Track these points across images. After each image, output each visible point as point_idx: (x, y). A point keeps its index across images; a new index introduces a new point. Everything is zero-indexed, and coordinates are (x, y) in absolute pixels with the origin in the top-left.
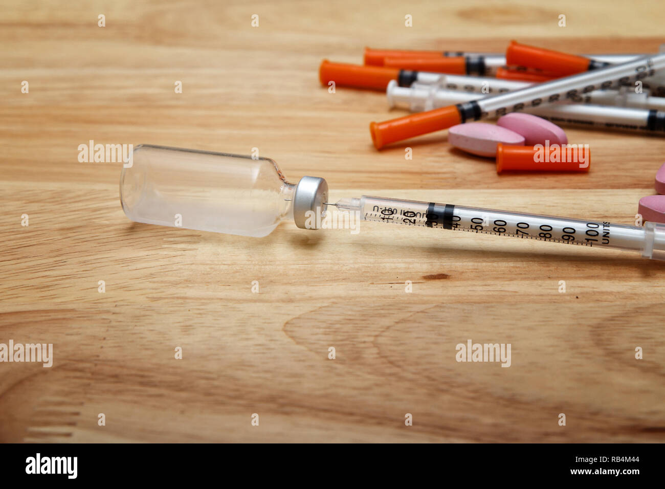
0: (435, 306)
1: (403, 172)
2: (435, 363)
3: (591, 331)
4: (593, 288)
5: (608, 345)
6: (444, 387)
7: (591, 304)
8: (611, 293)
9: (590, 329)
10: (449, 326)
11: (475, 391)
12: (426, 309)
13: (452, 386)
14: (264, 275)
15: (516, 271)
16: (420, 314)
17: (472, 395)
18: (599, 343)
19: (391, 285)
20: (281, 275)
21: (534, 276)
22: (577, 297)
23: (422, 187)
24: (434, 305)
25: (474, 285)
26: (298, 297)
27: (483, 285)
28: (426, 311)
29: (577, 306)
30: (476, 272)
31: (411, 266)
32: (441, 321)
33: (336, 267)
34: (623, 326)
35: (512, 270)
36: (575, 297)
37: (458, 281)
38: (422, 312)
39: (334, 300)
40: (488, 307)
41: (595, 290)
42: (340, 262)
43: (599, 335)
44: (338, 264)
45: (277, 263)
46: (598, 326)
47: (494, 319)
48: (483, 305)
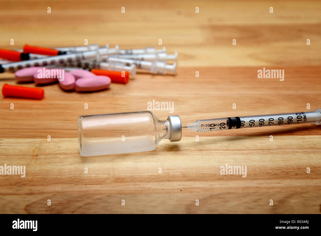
0: (107, 196)
7: (188, 194)
10: (112, 206)
12: (101, 198)
14: (21, 181)
16: (98, 200)
19: (85, 185)
20: (30, 181)
21: (161, 180)
22: (181, 190)
26: (36, 192)
27: (134, 185)
29: (181, 195)
30: (131, 178)
31: (98, 176)
33: (59, 177)
36: (180, 190)
39: (55, 193)
40: (134, 196)
42: (62, 174)
44: (60, 175)
45: (29, 175)
47: (136, 202)
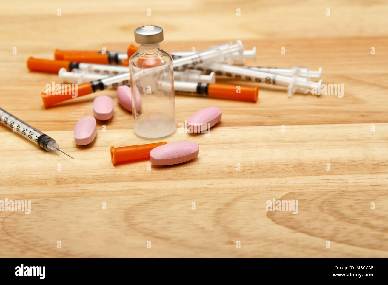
0: (44, 200)
1: (55, 121)
2: (32, 233)
3: (125, 212)
4: (135, 187)
5: (131, 220)
6: (31, 247)
7: (130, 196)
8: (144, 190)
9: (125, 211)
10: (47, 211)
11: (48, 249)
12: (38, 202)
13: (36, 247)
15: (96, 178)
17: (45, 251)
18: (126, 219)
21: (105, 180)
23: (62, 130)
24: (44, 198)
25: (70, 187)
27: (75, 187)
28: (38, 203)
29: (123, 198)
30: (74, 179)
32: (44, 208)
34: (144, 209)
35: (94, 177)
37: (62, 184)
38: (36, 203)
40: (73, 199)
41: (136, 188)
43: (128, 214)
46: (130, 209)
47: (74, 206)
48: (71, 198)
